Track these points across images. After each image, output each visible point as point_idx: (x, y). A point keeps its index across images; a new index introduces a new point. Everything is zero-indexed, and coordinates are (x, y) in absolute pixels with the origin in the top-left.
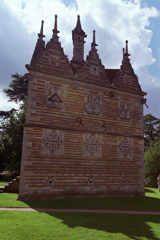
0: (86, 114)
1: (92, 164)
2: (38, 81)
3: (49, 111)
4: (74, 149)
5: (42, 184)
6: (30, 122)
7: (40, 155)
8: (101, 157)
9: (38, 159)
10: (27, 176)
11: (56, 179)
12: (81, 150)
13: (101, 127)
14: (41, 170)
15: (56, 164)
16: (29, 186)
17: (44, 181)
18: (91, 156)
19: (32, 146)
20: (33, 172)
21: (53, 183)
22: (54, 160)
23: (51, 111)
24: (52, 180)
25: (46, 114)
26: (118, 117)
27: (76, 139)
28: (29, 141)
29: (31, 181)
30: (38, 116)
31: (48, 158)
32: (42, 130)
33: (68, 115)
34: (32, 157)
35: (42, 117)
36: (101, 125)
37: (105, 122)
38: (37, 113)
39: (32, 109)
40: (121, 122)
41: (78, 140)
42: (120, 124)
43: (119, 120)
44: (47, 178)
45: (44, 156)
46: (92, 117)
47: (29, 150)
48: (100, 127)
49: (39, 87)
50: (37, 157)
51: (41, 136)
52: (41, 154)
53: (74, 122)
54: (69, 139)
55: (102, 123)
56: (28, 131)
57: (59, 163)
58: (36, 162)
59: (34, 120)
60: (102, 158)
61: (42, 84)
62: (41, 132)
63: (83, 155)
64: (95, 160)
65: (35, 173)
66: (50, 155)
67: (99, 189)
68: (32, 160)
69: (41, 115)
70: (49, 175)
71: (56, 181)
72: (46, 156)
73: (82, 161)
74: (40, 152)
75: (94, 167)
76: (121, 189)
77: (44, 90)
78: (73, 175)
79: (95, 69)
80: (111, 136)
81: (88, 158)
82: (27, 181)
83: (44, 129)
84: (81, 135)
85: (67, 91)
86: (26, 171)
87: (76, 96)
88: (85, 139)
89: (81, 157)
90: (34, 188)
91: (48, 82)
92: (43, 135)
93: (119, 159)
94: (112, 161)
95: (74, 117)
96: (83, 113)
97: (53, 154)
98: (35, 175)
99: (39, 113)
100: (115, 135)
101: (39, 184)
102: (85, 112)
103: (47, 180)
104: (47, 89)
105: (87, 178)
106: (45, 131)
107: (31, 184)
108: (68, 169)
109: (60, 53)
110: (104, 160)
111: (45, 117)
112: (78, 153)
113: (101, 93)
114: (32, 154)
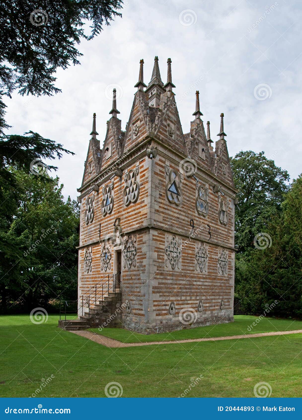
0: (197, 215)
1: (201, 283)
2: (160, 160)
3: (169, 208)
4: (188, 263)
5: (166, 312)
6: (155, 223)
7: (164, 272)
8: (207, 274)
9: (162, 277)
10: (154, 301)
11: (176, 305)
12: (194, 265)
13: (207, 234)
14: (165, 292)
15: (176, 284)
16: (157, 315)
17: (168, 308)
18: (200, 273)
19: (159, 258)
20: (158, 294)
21: (174, 309)
22: (174, 278)
23: (170, 207)
24: (173, 306)
25: (167, 211)
26: (219, 222)
27: (191, 250)
28: (155, 251)
29: (157, 308)
30: (161, 214)
31: (170, 275)
32: (164, 235)
33: (184, 214)
34: (157, 274)
35: (164, 215)
36: (207, 231)
37: (210, 228)
38: (160, 210)
39: (156, 203)
40: (220, 228)
41: (192, 250)
42: (220, 231)
43: (219, 225)
44: (169, 303)
45: (167, 272)
46: (201, 218)
47: (155, 263)
48: (205, 233)
49: (161, 169)
50: (162, 274)
51: (164, 244)
52: (165, 269)
53: (187, 225)
54: (185, 249)
55: (208, 229)
56: (153, 236)
57: (178, 282)
58: (160, 281)
59: (158, 220)
60: (208, 275)
61: (163, 165)
62: (164, 238)
63: (196, 272)
64: (204, 278)
65: (160, 296)
66: (171, 271)
67: (206, 316)
68: (158, 279)
69: (163, 213)
70: (172, 298)
71: (177, 307)
72: (168, 272)
73: (195, 279)
74: (164, 268)
75: (203, 287)
76: (219, 314)
77: (165, 174)
78: (188, 298)
79: (203, 150)
80: (214, 246)
81: (199, 275)
82: (154, 308)
83: (166, 234)
84: (194, 244)
85: (183, 179)
86: (153, 294)
87: (189, 187)
88: (197, 250)
89: (194, 274)
90: (160, 317)
91: (168, 163)
92: (166, 242)
93: (219, 276)
94: (215, 279)
95: (188, 217)
96: (195, 212)
97: (174, 270)
98: (160, 299)
99: (161, 210)
100: (217, 245)
101: (164, 312)
102: (196, 212)
103: (170, 306)
104: (168, 174)
105: (198, 302)
106: (167, 236)
107: (158, 312)
108: (184, 291)
109: (175, 120)
110: (209, 279)
111: (166, 216)
112: (192, 268)
113: (207, 186)
114: (158, 270)
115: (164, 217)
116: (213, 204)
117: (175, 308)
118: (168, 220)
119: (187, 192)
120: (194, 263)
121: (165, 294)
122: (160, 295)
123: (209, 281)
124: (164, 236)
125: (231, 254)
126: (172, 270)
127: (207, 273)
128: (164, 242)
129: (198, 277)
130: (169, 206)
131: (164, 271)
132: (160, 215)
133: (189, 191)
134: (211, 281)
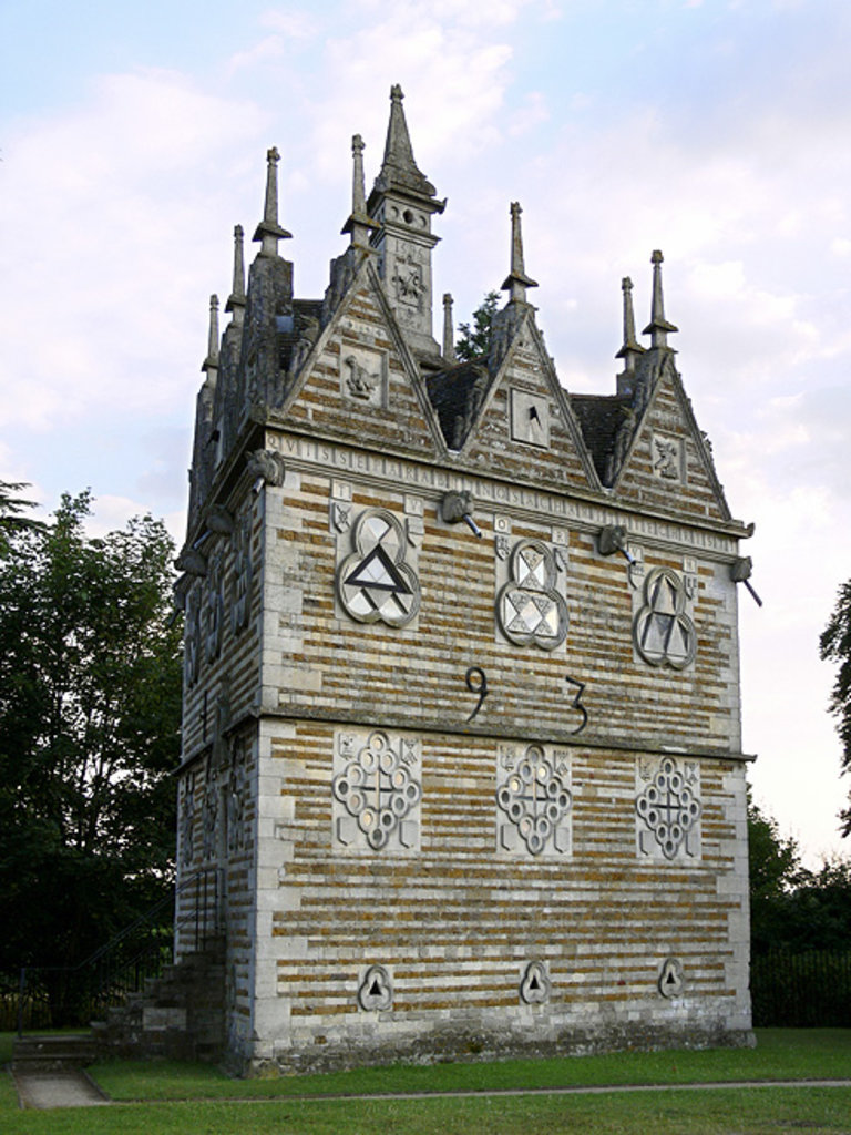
0: (505, 648)
1: (534, 896)
2: (306, 488)
3: (353, 641)
4: (461, 824)
5: (343, 1001)
6: (285, 698)
7: (330, 861)
8: (571, 860)
9: (320, 879)
10: (281, 963)
11: (397, 976)
12: (490, 830)
13: (569, 711)
14: (338, 931)
15: (394, 902)
16: (295, 1011)
17: (352, 986)
18: (531, 858)
19: (299, 816)
20: (304, 939)
21: (384, 991)
22: (384, 880)
23: (362, 636)
24: (380, 982)
25: (342, 654)
26: (637, 659)
27: (471, 777)
28: (284, 792)
29: (298, 986)
30: (314, 666)
31: (361, 870)
32: (330, 735)
33: (434, 653)
34: (297, 869)
35: (327, 668)
36: (565, 702)
37: (582, 687)
38: (307, 653)
39: (286, 632)
40: (648, 681)
41: (476, 777)
42: (645, 694)
43: (640, 674)
44: (361, 969)
45: (344, 862)
46: (526, 659)
47: (285, 833)
48: (562, 711)
49: (311, 516)
50: (317, 869)
51: (328, 765)
52: (334, 852)
53: (457, 689)
55: (571, 692)
56: (275, 741)
57: (405, 894)
58: (313, 893)
59: (299, 687)
60: (574, 864)
61: (323, 500)
62: (330, 746)
63: (501, 855)
64: (548, 876)
65: (312, 944)
66: (368, 858)
67: (570, 1020)
68: (301, 885)
69: (324, 660)
70: (369, 954)
71: (398, 984)
72: (352, 862)
73: (497, 883)
74: (330, 846)
75: (547, 910)
76: (656, 1015)
77: (333, 530)
78: (461, 952)
79: (533, 413)
80: (608, 753)
81: (521, 868)
82: (284, 987)
83: (338, 730)
84: (490, 753)
85: (423, 531)
86: (278, 938)
87: (461, 554)
88: (502, 774)
89: (493, 862)
90: (313, 1021)
91: (342, 491)
92: (336, 757)
93: (647, 867)
94: (618, 877)
95: (454, 662)
96: (493, 640)
97: (381, 853)
98: (314, 954)
99: (313, 651)
100: (625, 749)
101: (331, 1001)
102: (499, 638)
103: (361, 979)
104: (343, 527)
105: (520, 966)
106: (343, 738)
107: (301, 1002)
108: (442, 924)
109: (384, 337)
110: (587, 877)
111: (337, 670)
112: (480, 843)
113: (560, 537)
114: (297, 855)
115: (325, 674)
116: (598, 597)
117: (388, 988)
118: (352, 681)
119: (446, 575)
120: (492, 824)
121: (334, 938)
122: (310, 942)
123: (584, 885)
124: (328, 740)
125: (720, 778)
126: (371, 853)
127: (568, 857)
128: (330, 758)
129: (516, 871)
130: (351, 634)
131: (328, 856)
132: (310, 670)
133: (456, 571)
134: (597, 886)
